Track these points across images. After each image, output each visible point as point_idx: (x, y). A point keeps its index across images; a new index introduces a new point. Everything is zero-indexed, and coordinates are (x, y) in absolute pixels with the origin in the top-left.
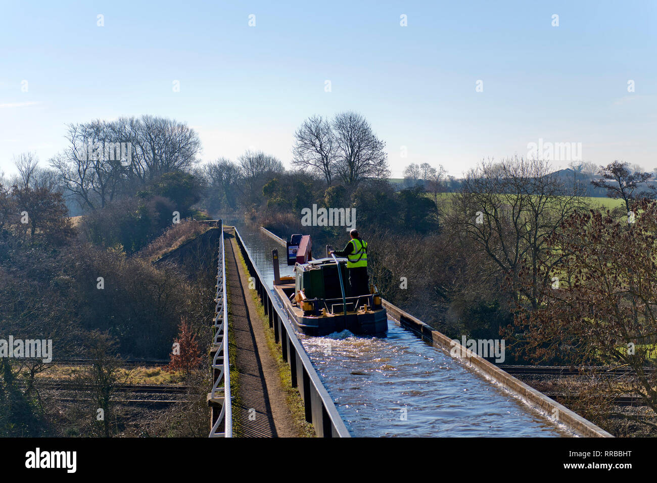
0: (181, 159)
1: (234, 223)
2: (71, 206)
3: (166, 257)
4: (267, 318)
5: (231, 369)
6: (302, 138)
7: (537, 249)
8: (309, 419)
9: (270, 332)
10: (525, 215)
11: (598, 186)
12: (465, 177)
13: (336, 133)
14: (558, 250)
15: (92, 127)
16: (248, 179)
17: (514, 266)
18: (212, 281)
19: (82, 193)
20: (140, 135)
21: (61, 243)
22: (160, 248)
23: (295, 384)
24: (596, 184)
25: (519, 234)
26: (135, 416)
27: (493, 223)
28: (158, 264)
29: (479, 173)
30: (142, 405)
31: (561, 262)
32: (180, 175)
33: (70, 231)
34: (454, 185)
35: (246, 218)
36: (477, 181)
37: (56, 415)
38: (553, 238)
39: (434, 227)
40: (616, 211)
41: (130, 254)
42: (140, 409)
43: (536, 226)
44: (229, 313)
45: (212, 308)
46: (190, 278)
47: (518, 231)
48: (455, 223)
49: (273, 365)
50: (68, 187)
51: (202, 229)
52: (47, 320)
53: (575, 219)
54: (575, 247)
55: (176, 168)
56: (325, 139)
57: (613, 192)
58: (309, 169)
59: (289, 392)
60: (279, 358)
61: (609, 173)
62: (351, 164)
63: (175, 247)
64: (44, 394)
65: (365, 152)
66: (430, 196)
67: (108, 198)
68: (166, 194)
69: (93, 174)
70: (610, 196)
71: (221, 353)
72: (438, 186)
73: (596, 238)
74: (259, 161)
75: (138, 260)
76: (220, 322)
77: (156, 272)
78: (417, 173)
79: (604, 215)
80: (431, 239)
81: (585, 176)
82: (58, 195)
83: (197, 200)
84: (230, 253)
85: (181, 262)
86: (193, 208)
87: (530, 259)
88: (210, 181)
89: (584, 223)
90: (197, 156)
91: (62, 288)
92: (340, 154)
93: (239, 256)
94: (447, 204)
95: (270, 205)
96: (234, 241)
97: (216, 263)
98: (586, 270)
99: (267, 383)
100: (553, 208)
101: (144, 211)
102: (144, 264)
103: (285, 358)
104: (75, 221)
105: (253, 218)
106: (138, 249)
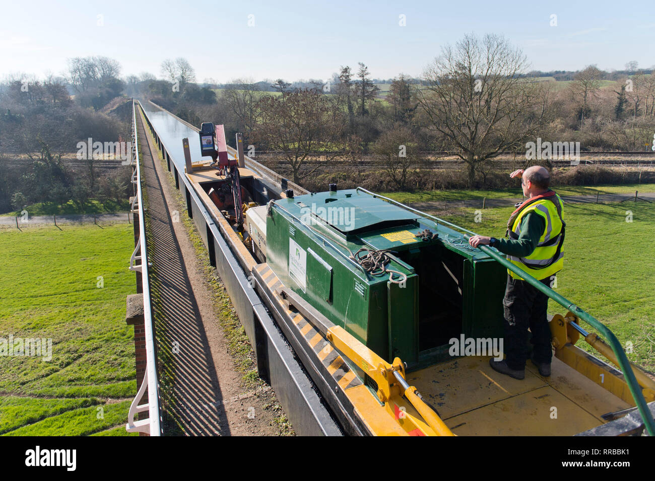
0: (115, 73)
1: (138, 99)
2: (71, 91)
3: (111, 112)
4: (153, 134)
5: (139, 153)
6: (163, 66)
7: (252, 110)
8: (170, 170)
9: (154, 140)
10: (247, 98)
11: (273, 88)
12: (225, 83)
13: (176, 65)
14: (259, 110)
15: (76, 59)
16: (143, 82)
17: (244, 116)
18: (131, 121)
19: (75, 86)
20: (97, 63)
21: (67, 106)
22: (109, 108)
23: (164, 158)
24: (273, 87)
25: (245, 104)
26: (104, 172)
27: (236, 100)
28: (108, 115)
29: (231, 82)
30: (105, 167)
31: (260, 115)
32: (114, 80)
33: (70, 101)
34: (222, 86)
35: (143, 97)
36: (230, 85)
37: (72, 172)
38: (257, 106)
39: (215, 101)
40: (279, 97)
41: (96, 110)
42: (105, 169)
43: (251, 101)
44: (138, 133)
45: (131, 131)
46: (122, 120)
47: (245, 103)
48: (222, 100)
49: (156, 151)
50: (68, 83)
51: (125, 101)
52: (63, 136)
53: (265, 99)
54: (265, 109)
55: (113, 77)
56: (172, 67)
57: (278, 90)
58: (167, 79)
59: (162, 161)
60: (158, 148)
61: (277, 83)
62: (183, 77)
63: (115, 108)
64: (66, 164)
65: (188, 73)
66: (213, 90)
67: (85, 88)
68: (109, 88)
69: (78, 79)
70: (277, 91)
71: (135, 148)
72: (216, 87)
73: (272, 106)
74: (146, 75)
75: (100, 113)
76: (134, 136)
77: (108, 117)
78: (208, 81)
79: (275, 98)
80: (214, 106)
81: (268, 84)
82: (64, 87)
83: (123, 90)
84: (137, 111)
85: (118, 114)
86: (121, 93)
87: (249, 113)
88: (128, 83)
89: (268, 100)
90: (121, 72)
91: (70, 124)
92: (178, 73)
93: (141, 111)
94: (219, 93)
95: (152, 92)
96: (138, 106)
97: (132, 114)
98: (268, 117)
99: (154, 158)
100: (257, 95)
101: (101, 94)
102: (103, 114)
103: (160, 149)
104: (73, 97)
105: (146, 97)
106: (100, 109)
